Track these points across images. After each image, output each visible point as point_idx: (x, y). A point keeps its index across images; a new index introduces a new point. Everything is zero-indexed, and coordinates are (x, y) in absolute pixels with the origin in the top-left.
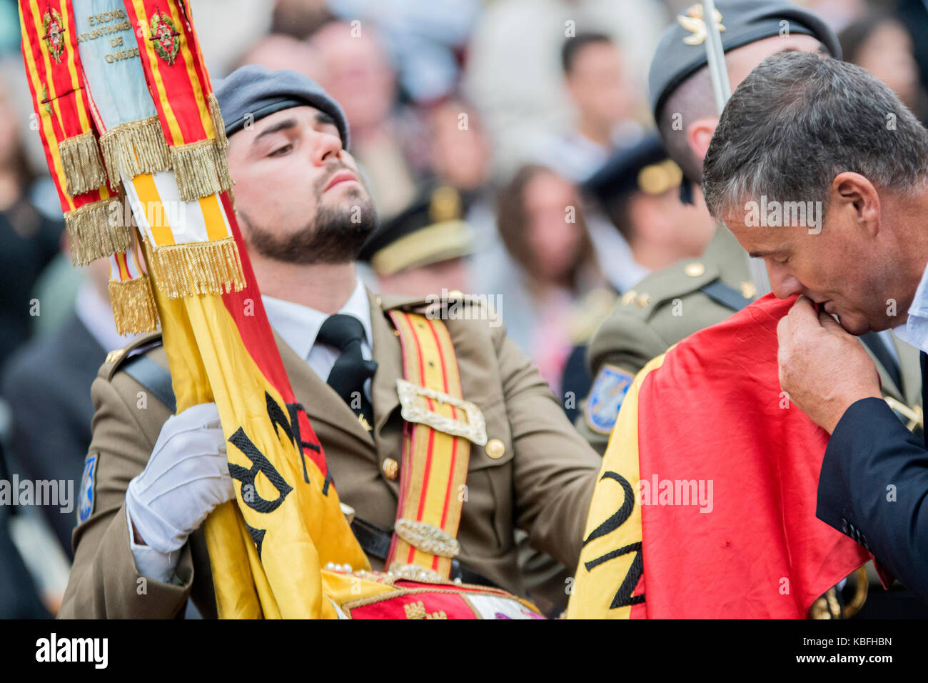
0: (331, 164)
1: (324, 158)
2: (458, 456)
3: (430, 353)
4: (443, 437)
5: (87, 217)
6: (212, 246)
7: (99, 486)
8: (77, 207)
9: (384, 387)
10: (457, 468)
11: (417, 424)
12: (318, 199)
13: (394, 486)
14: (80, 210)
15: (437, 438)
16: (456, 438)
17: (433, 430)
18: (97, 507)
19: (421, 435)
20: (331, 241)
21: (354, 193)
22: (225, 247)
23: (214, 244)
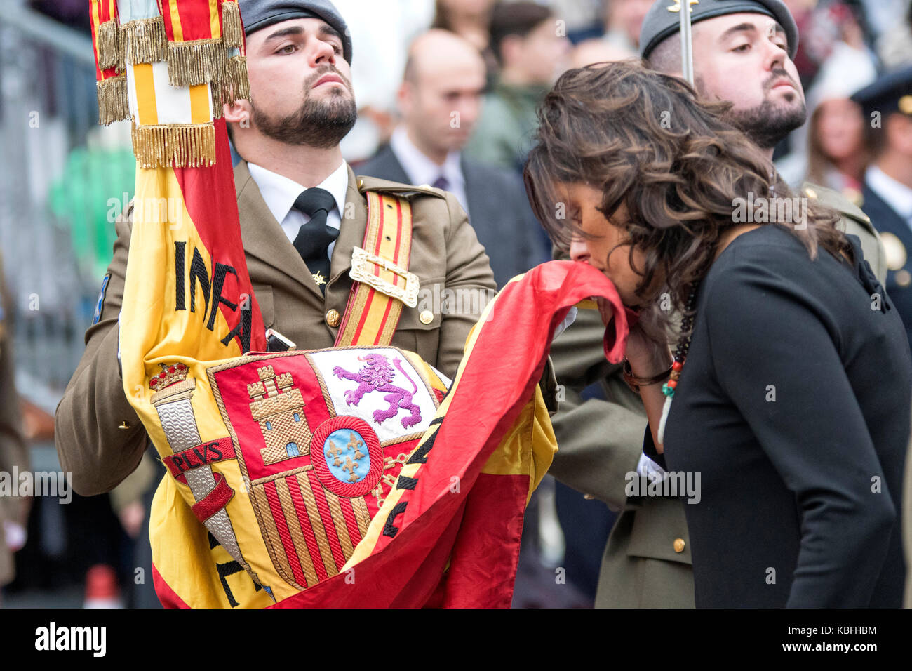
0: (322, 66)
1: (317, 61)
2: (391, 314)
3: (390, 229)
4: (380, 297)
5: (110, 87)
6: (192, 128)
7: (106, 301)
8: (105, 78)
9: (342, 252)
10: (387, 323)
11: (361, 283)
12: (307, 93)
13: (333, 331)
14: (107, 81)
15: (376, 298)
16: (391, 299)
17: (373, 290)
18: (103, 317)
19: (362, 293)
20: (313, 128)
21: (337, 92)
22: (204, 130)
23: (195, 126)
